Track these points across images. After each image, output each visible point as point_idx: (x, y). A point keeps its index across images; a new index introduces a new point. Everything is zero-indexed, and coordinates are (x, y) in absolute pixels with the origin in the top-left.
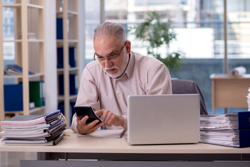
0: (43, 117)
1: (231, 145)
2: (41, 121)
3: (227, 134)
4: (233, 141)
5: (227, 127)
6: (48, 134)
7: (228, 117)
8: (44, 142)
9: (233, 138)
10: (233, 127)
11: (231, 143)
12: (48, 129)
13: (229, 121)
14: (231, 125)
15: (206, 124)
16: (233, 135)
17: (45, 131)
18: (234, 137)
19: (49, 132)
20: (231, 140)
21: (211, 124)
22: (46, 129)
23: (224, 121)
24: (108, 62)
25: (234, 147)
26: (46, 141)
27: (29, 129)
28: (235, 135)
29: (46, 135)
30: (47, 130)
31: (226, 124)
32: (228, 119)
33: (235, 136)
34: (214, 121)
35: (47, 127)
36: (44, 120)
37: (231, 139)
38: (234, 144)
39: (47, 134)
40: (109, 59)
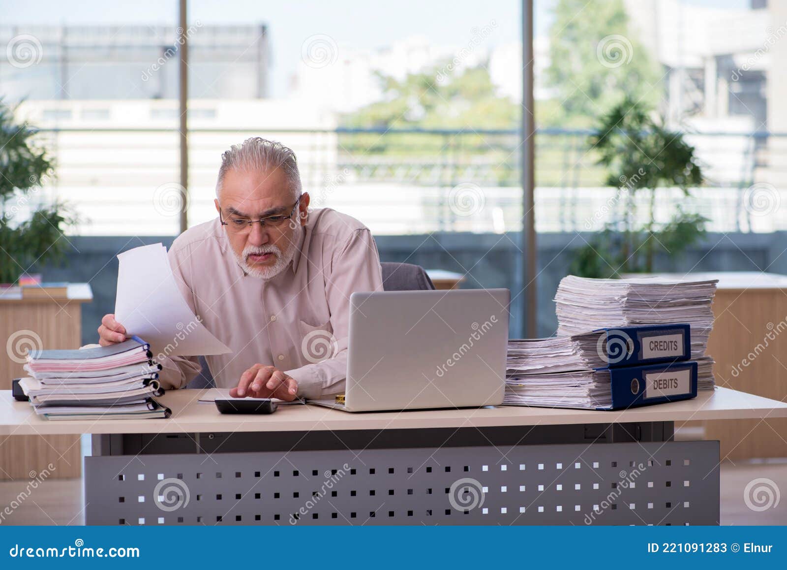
0: (141, 349)
1: (588, 406)
2: (137, 357)
3: (575, 381)
4: (589, 395)
5: (575, 364)
6: (153, 389)
7: (577, 342)
8: (145, 408)
9: (591, 390)
10: (589, 365)
11: (587, 402)
12: (154, 376)
13: (582, 352)
14: (587, 360)
15: (515, 360)
16: (590, 384)
17: (146, 382)
18: (593, 387)
19: (155, 386)
20: (585, 395)
21: (530, 360)
22: (148, 377)
23: (570, 351)
24: (260, 231)
25: (597, 410)
26: (151, 407)
27: (106, 379)
28: (594, 382)
29: (149, 391)
30: (151, 379)
31: (574, 357)
32: (579, 347)
33: (595, 384)
34: (539, 351)
35: (152, 374)
36: (144, 354)
37: (584, 391)
38: (595, 404)
39: (151, 388)
40: (262, 224)
